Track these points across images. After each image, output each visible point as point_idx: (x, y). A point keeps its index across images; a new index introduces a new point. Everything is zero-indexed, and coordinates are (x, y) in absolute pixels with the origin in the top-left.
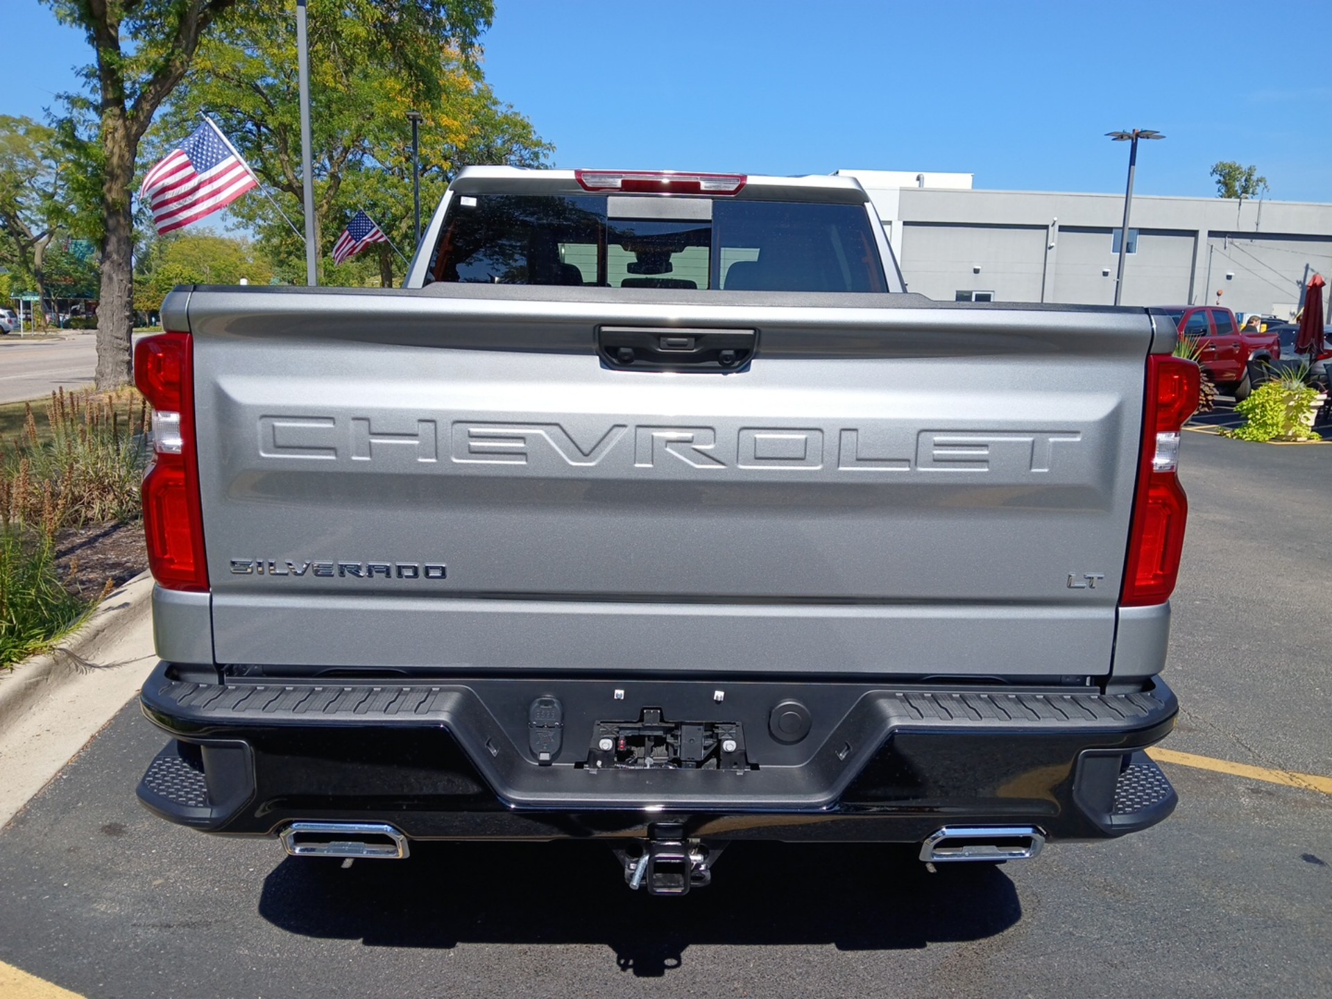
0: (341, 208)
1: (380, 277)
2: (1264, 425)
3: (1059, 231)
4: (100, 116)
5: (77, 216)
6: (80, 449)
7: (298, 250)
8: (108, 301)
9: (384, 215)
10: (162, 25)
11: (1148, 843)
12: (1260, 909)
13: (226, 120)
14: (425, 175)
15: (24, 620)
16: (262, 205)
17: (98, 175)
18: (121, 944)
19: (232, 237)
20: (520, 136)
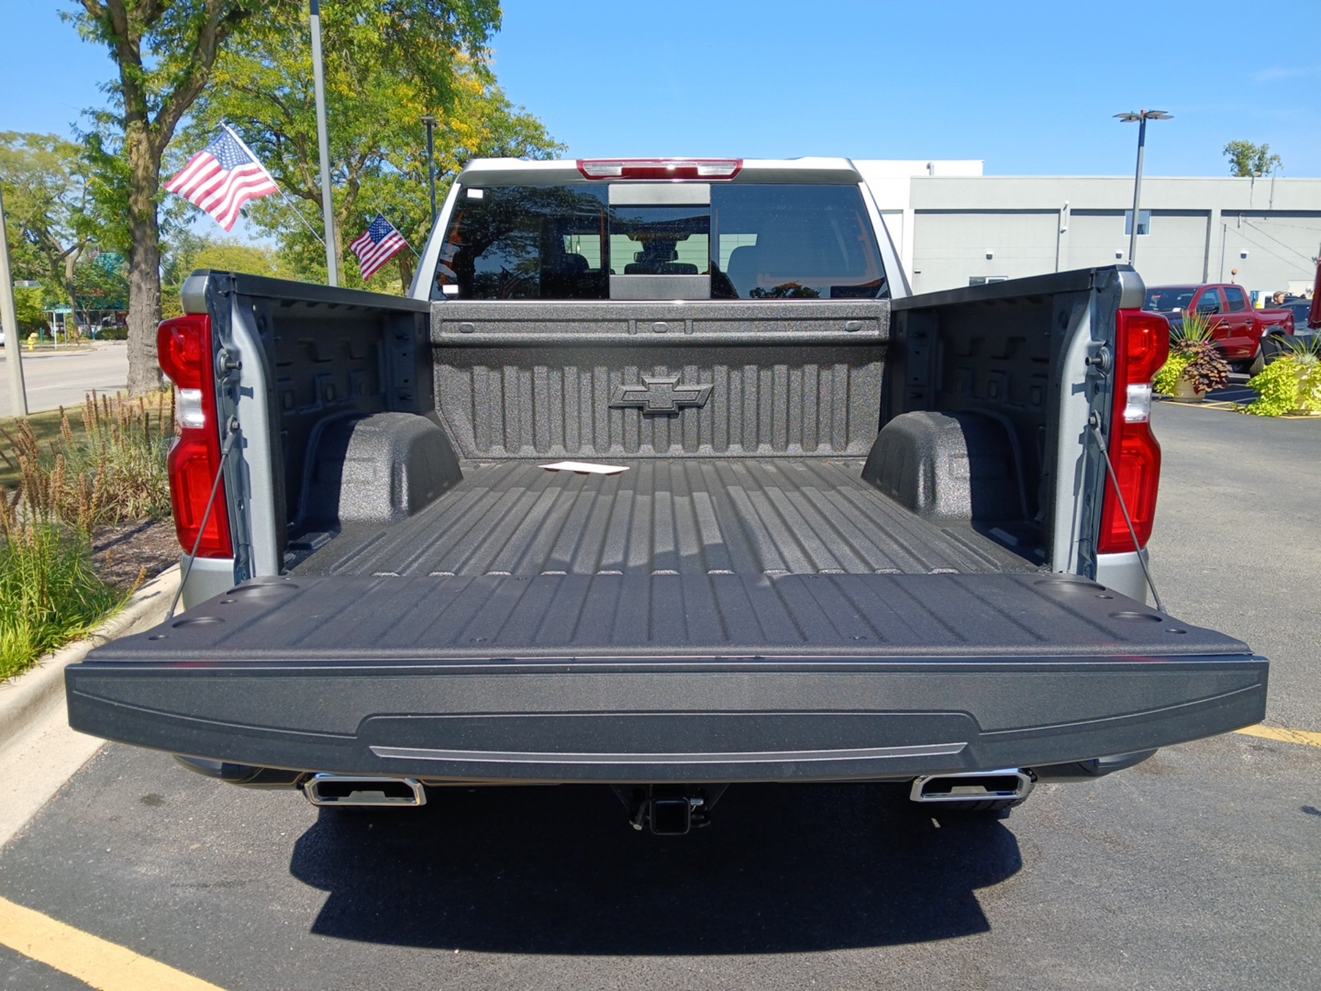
0: (361, 214)
1: (400, 281)
2: (1277, 400)
3: (1071, 214)
4: (125, 129)
5: (105, 228)
6: (114, 449)
7: (320, 256)
8: (138, 309)
9: (403, 219)
10: (181, 40)
11: (1149, 798)
12: (1258, 857)
13: (246, 131)
14: (442, 179)
15: (64, 609)
16: (284, 213)
17: (124, 187)
18: (161, 902)
19: (256, 246)
20: (533, 137)
